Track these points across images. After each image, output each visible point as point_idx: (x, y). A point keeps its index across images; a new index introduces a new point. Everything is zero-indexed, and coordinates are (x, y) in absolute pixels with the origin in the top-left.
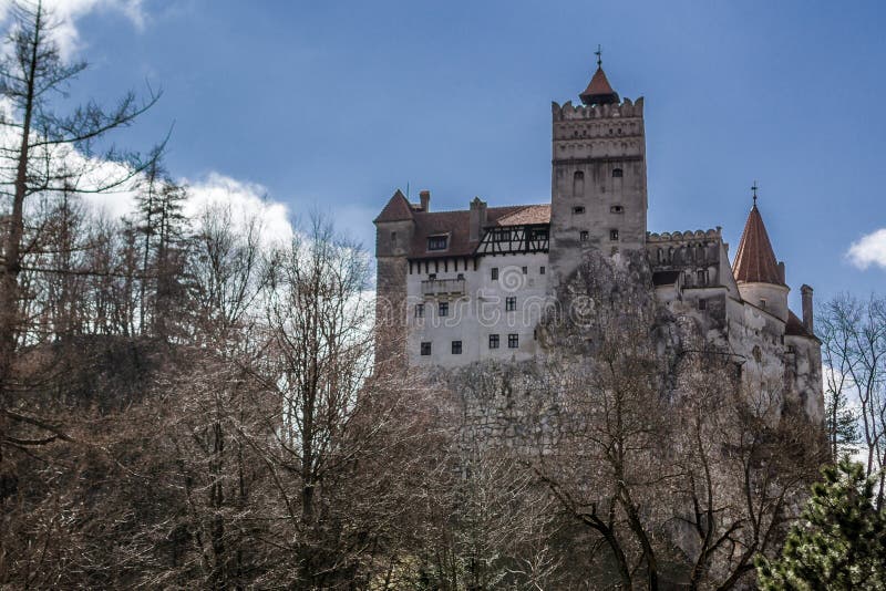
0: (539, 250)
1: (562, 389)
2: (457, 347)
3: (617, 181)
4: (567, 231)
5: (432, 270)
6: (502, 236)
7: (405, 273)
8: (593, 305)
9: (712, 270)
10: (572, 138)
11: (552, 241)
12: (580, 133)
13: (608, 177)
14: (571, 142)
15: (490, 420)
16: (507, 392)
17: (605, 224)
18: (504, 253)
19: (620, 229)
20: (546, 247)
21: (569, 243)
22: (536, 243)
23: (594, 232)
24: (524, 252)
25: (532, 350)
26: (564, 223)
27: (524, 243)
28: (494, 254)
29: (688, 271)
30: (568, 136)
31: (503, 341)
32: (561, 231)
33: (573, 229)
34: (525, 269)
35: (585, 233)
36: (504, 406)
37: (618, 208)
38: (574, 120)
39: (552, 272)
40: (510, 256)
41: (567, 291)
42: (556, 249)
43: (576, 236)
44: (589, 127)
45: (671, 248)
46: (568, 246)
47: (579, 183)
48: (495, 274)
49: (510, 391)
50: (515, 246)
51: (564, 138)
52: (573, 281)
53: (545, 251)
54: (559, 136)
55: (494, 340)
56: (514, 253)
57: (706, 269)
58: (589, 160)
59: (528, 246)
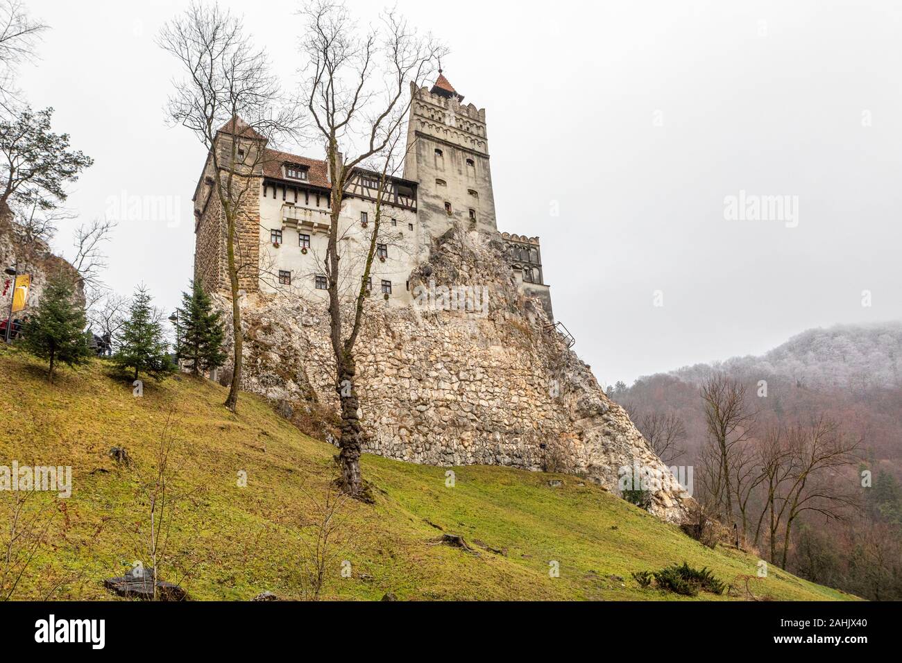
0: (408, 207)
2: (321, 281)
3: (470, 168)
4: (432, 196)
5: (290, 198)
6: (370, 184)
7: (258, 193)
10: (430, 119)
11: (420, 201)
12: (436, 117)
13: (464, 163)
14: (429, 122)
16: (390, 334)
17: (464, 202)
18: (373, 200)
19: (477, 211)
20: (414, 206)
21: (435, 209)
22: (404, 199)
23: (455, 206)
24: (393, 205)
25: (407, 301)
26: (430, 190)
27: (392, 196)
28: (363, 198)
30: (426, 115)
31: (376, 284)
32: (427, 195)
33: (437, 197)
34: (394, 222)
35: (448, 205)
36: (392, 346)
37: (472, 193)
38: (430, 104)
39: (423, 230)
40: (378, 206)
41: (442, 248)
42: (425, 210)
43: (442, 204)
46: (435, 211)
47: (440, 160)
48: (364, 217)
49: (393, 332)
50: (384, 196)
51: (422, 116)
52: (449, 241)
53: (414, 210)
54: (418, 113)
56: (383, 203)
57: (531, 269)
58: (446, 143)
59: (396, 199)
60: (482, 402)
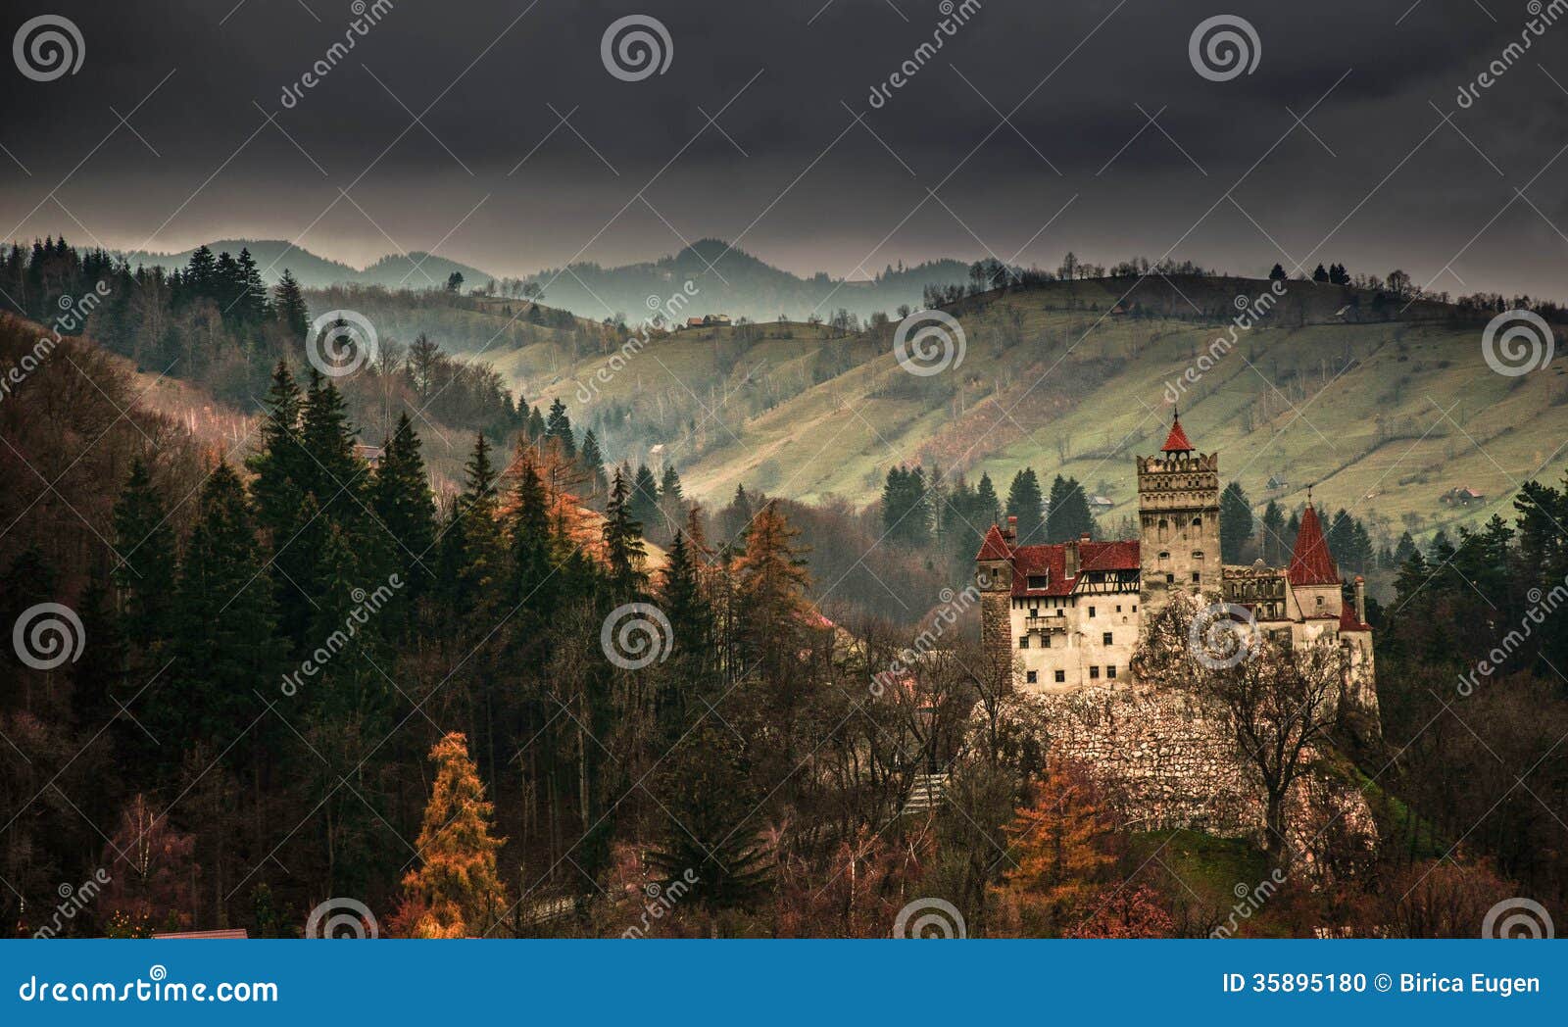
0: (1131, 591)
1: (1158, 717)
2: (1060, 676)
3: (1197, 528)
4: (1155, 574)
5: (1034, 606)
7: (1008, 607)
8: (1180, 642)
9: (1279, 605)
10: (1156, 490)
11: (1143, 583)
12: (1163, 485)
13: (1189, 526)
14: (1156, 494)
15: (1097, 745)
16: (1109, 719)
17: (1188, 567)
18: (1100, 594)
19: (1202, 572)
20: (1137, 588)
21: (1157, 586)
22: (1128, 585)
23: (1178, 576)
24: (1117, 593)
25: (1128, 682)
26: (1153, 567)
27: (1117, 585)
28: (1090, 594)
29: (1259, 605)
30: (1151, 488)
31: (1103, 672)
32: (1149, 574)
33: (1160, 572)
34: (1119, 609)
35: (1170, 578)
36: (1109, 731)
37: (1199, 553)
38: (1156, 473)
39: (1144, 612)
40: (1104, 597)
41: (1157, 629)
42: (1146, 590)
43: (1163, 578)
44: (1170, 480)
45: (1244, 584)
46: (1156, 589)
47: (1164, 531)
48: (1092, 612)
49: (1112, 718)
50: (1109, 587)
51: (1148, 490)
52: (1164, 622)
53: (1136, 592)
54: (1144, 488)
55: (1094, 672)
56: (1109, 593)
57: (1274, 604)
58: (1172, 510)
59: (1120, 587)
60: (1178, 774)
